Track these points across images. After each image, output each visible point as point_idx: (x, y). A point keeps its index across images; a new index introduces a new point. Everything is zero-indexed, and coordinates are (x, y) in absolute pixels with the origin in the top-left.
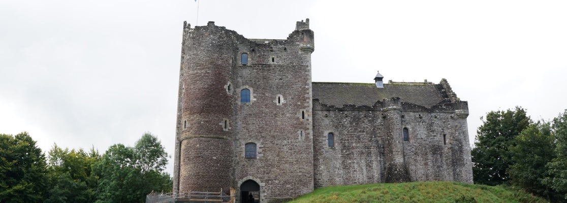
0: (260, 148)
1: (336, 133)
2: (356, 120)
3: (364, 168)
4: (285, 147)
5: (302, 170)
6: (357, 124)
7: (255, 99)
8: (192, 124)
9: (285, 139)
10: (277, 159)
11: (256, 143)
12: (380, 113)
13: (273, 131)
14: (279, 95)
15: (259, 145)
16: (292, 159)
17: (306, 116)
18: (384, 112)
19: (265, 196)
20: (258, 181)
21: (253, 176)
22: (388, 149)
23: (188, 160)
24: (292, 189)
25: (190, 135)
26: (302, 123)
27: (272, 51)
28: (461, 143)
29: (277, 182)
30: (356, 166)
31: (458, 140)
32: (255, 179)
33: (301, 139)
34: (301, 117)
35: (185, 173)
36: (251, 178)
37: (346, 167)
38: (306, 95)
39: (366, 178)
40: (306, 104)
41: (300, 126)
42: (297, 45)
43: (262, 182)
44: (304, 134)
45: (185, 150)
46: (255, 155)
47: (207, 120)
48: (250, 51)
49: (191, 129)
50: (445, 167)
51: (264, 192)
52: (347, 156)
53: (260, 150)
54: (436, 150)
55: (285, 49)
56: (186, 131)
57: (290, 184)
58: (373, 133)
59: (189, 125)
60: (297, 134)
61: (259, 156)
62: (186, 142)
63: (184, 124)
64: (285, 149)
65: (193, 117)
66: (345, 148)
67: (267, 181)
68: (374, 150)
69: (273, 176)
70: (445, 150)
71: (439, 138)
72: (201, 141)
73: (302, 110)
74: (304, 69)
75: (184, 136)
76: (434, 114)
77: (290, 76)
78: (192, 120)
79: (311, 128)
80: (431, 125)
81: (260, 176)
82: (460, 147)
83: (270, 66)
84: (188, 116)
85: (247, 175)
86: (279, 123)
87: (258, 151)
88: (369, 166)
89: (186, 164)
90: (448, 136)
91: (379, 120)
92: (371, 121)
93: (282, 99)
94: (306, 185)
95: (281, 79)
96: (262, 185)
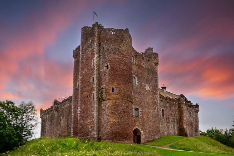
0: (141, 111)
1: (165, 110)
2: (170, 105)
3: (173, 128)
4: (150, 113)
5: (156, 126)
6: (171, 107)
7: (138, 84)
8: (119, 91)
9: (150, 109)
10: (147, 119)
11: (139, 108)
12: (177, 104)
13: (145, 104)
14: (147, 85)
15: (140, 110)
16: (152, 120)
17: (157, 99)
18: (179, 103)
19: (143, 138)
20: (140, 129)
21: (138, 126)
22: (180, 121)
23: (117, 113)
24: (153, 136)
25: (119, 97)
26: (155, 102)
27: (144, 59)
28: (197, 123)
29: (147, 131)
30: (171, 127)
31: (196, 121)
32: (139, 129)
33: (156, 110)
34: (155, 99)
35: (114, 121)
36: (137, 127)
37: (168, 127)
38: (157, 88)
39: (173, 133)
40: (157, 93)
41: (155, 103)
42: (153, 60)
43: (142, 130)
44: (156, 108)
45: (113, 106)
46: (139, 115)
47: (128, 90)
48: (135, 55)
49: (119, 93)
50: (193, 132)
51: (143, 136)
52: (168, 122)
53: (141, 113)
54: (191, 124)
55: (149, 61)
56: (115, 94)
57: (152, 132)
58: (175, 113)
59: (118, 91)
60: (154, 107)
61: (141, 116)
62: (114, 101)
63: (111, 89)
64: (150, 114)
65: (120, 86)
66: (168, 118)
67: (144, 130)
68: (176, 120)
69: (146, 128)
70: (194, 125)
71: (192, 119)
72: (125, 102)
73: (155, 95)
74: (156, 74)
75: (112, 97)
76: (191, 109)
77: (151, 76)
78: (119, 88)
79: (159, 105)
80: (190, 113)
81: (141, 127)
82: (197, 124)
83: (143, 67)
84: (116, 85)
85: (136, 126)
86: (147, 100)
87: (140, 113)
88: (174, 128)
89: (115, 115)
90: (194, 119)
91: (177, 107)
92: (175, 107)
93: (148, 87)
94: (158, 133)
95: (148, 76)
96: (142, 132)
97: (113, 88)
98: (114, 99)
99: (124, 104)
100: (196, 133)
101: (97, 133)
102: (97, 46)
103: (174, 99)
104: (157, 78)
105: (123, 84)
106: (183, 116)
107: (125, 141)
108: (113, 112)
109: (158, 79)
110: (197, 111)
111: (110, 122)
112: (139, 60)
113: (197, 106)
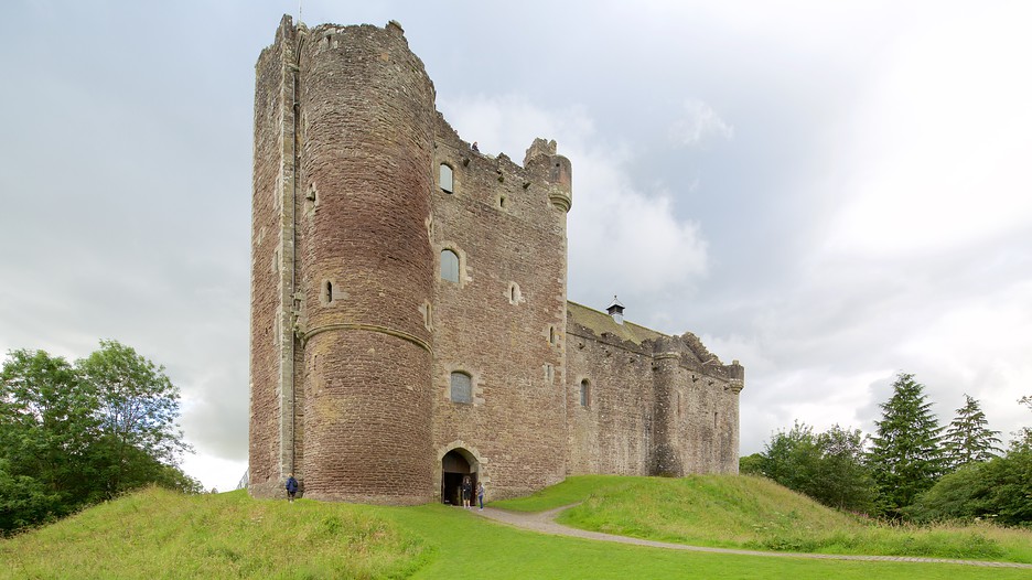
0: (479, 385)
1: (593, 382)
2: (620, 364)
3: (626, 448)
4: (522, 391)
5: (549, 439)
6: (621, 372)
7: (471, 280)
8: (355, 294)
9: (522, 376)
10: (509, 412)
11: (472, 373)
12: (648, 361)
13: (501, 355)
14: (512, 283)
15: (477, 379)
16: (533, 416)
17: (556, 337)
18: (657, 359)
19: (487, 483)
20: (475, 452)
21: (466, 441)
22: (658, 422)
23: (345, 383)
24: (532, 474)
25: (350, 321)
26: (549, 351)
27: (501, 180)
28: (731, 429)
29: (508, 457)
30: (616, 444)
31: (729, 424)
32: (470, 449)
33: (549, 380)
34: (548, 339)
35: (334, 415)
36: (462, 445)
37: (604, 444)
38: (558, 298)
39: (627, 467)
40: (557, 316)
41: (546, 355)
42: (547, 187)
43: (482, 455)
44: (553, 373)
45: (330, 357)
46: (472, 400)
47: (393, 290)
48: (459, 163)
49: (352, 305)
50: (713, 461)
51: (486, 475)
52: (606, 425)
53: (481, 391)
54: (706, 434)
55: (525, 187)
56: (334, 310)
57: (529, 463)
58: (639, 392)
59: (346, 296)
60: (542, 370)
61: (477, 402)
62: (333, 337)
63: (324, 289)
64: (523, 395)
65: (355, 276)
66: (603, 410)
67: (491, 455)
68: (639, 421)
69: (501, 446)
70: (716, 436)
71: (710, 416)
72: (380, 340)
73: (550, 325)
74: (556, 244)
75: (325, 321)
76: (708, 379)
77: (532, 249)
78: (353, 282)
79: (563, 363)
80: (704, 394)
81: (478, 442)
82: (730, 435)
83: (497, 213)
84: (339, 270)
85: (455, 438)
86: (513, 342)
87: (477, 390)
88: (632, 446)
89: (338, 393)
90: (719, 415)
91: (649, 372)
92: (639, 372)
93: (518, 292)
94: (553, 467)
95: (517, 250)
96: (482, 460)
97: (329, 286)
98: (335, 329)
99: (372, 350)
100: (722, 467)
101: (287, 465)
102: (287, 119)
103: (639, 343)
104: (559, 257)
105: (369, 267)
106: (668, 406)
107: (377, 493)
108: (330, 383)
109: (565, 261)
110: (737, 389)
111: (319, 421)
112: (477, 184)
113: (735, 371)
